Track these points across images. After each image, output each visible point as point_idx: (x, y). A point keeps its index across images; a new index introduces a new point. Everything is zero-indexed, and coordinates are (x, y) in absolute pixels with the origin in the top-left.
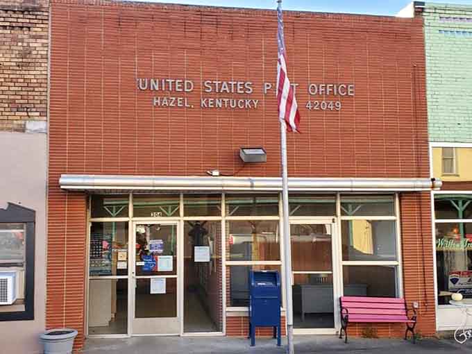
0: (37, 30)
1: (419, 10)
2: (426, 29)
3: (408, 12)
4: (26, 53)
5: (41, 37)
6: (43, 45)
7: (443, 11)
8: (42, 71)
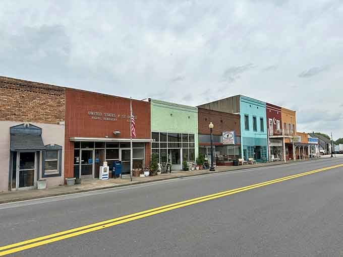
0: (62, 96)
1: (150, 100)
2: (151, 105)
3: (147, 101)
4: (59, 102)
5: (63, 98)
6: (64, 101)
7: (155, 101)
8: (63, 108)
